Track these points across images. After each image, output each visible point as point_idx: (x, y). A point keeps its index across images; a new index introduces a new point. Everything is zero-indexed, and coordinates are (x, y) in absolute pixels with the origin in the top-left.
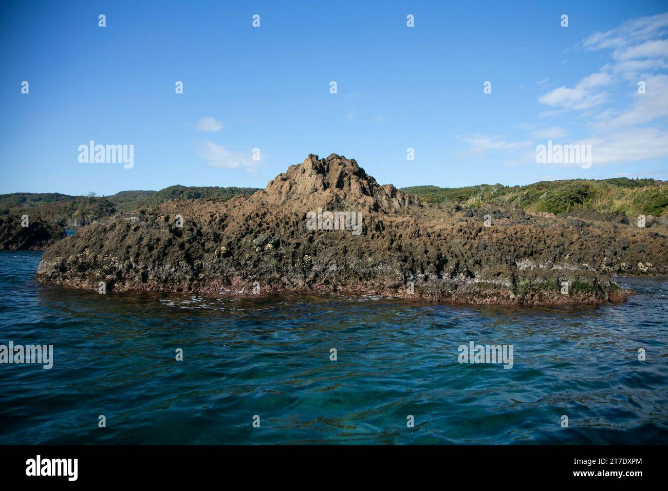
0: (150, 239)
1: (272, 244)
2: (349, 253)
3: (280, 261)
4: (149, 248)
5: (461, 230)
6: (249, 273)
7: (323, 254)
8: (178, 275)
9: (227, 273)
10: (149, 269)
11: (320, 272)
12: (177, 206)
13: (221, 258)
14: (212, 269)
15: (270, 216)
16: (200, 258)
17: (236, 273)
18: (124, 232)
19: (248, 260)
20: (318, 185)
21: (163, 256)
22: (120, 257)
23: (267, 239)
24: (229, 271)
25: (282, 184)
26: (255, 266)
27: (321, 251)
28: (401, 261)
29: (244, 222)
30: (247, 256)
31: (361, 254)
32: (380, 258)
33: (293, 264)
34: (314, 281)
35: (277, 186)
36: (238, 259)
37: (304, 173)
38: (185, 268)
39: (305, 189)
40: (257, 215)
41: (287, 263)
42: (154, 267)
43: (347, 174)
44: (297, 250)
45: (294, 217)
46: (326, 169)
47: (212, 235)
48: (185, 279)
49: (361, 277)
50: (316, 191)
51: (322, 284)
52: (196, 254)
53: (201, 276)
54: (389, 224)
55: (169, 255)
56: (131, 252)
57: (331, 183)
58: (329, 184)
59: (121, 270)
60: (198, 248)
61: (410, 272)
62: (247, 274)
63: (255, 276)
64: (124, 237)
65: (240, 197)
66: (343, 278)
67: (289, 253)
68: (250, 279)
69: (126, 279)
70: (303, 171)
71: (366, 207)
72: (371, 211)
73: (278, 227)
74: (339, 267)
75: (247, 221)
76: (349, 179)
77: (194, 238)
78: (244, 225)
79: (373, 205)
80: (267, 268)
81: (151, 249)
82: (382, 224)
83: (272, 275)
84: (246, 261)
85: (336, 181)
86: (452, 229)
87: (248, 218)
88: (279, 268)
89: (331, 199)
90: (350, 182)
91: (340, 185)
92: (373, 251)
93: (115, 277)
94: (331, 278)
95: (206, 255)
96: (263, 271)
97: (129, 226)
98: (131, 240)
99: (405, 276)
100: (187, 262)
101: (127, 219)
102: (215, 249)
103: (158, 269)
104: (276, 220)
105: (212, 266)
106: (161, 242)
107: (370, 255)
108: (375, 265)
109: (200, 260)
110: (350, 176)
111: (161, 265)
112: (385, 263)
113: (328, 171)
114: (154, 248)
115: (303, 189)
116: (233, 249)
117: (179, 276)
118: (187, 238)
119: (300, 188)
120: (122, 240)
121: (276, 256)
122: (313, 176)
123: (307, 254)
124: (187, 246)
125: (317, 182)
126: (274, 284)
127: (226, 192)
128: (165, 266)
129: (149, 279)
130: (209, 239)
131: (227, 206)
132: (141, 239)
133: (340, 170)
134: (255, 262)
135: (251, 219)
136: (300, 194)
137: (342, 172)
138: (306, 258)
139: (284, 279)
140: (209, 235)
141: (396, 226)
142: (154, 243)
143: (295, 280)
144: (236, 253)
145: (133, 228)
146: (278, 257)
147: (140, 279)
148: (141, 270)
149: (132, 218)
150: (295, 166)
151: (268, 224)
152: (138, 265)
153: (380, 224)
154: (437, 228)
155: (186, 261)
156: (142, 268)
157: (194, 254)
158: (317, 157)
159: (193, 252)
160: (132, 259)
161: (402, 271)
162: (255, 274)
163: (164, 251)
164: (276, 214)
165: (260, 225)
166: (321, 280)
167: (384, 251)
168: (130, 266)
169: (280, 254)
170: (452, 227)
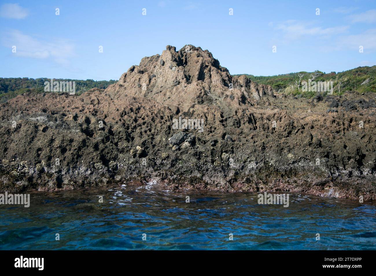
0: (63, 140)
1: (189, 142)
2: (267, 150)
3: (199, 159)
4: (61, 150)
5: (334, 121)
6: (169, 173)
7: (242, 151)
8: (94, 178)
9: (144, 174)
10: (63, 173)
11: (239, 170)
12: (29, 101)
13: (137, 157)
14: (129, 171)
15: (144, 111)
16: (115, 159)
17: (154, 174)
18: (32, 133)
19: (165, 159)
20: (180, 78)
21: (77, 158)
22: (30, 161)
23: (183, 137)
24: (146, 172)
25: (139, 77)
26: (173, 165)
27: (238, 148)
28: (324, 157)
29: (120, 118)
30: (164, 155)
31: (280, 151)
32: (301, 154)
33: (213, 162)
34: (235, 180)
35: (134, 79)
36: (154, 159)
37: (163, 65)
38: (100, 170)
39: (166, 81)
40: (132, 110)
41: (206, 161)
42: (68, 170)
43: (207, 66)
44: (215, 148)
45: (167, 111)
46: (184, 61)
47: (124, 134)
48: (101, 181)
49: (282, 174)
50: (178, 84)
51: (243, 183)
52: (111, 155)
53: (118, 178)
54: (260, 116)
55: (84, 157)
56: (41, 155)
57: (192, 76)
58: (190, 76)
59: (32, 175)
60: (113, 149)
61: (335, 168)
62: (167, 174)
63: (175, 176)
64: (33, 139)
65: (94, 90)
66: (263, 176)
67: (208, 151)
68: (170, 179)
69: (39, 185)
70: (162, 63)
71: (235, 99)
72: (241, 103)
73: (154, 122)
74: (258, 164)
75: (122, 116)
76: (210, 71)
77: (108, 138)
78: (120, 120)
79: (241, 97)
80: (187, 167)
81: (63, 150)
82: (254, 117)
83: (193, 175)
84: (162, 161)
85: (197, 73)
86: (325, 120)
87: (122, 114)
88: (199, 167)
89: (200, 92)
90: (210, 73)
91: (201, 77)
92: (292, 147)
93: (26, 183)
94: (252, 176)
95: (121, 155)
96: (182, 170)
97: (36, 127)
98: (41, 141)
99: (331, 172)
100: (103, 164)
101: (33, 119)
102: (130, 149)
103: (73, 172)
104: (152, 114)
105: (128, 167)
106: (74, 144)
107: (289, 151)
108: (296, 162)
109: (115, 161)
110: (211, 67)
111: (75, 168)
112: (307, 159)
113: (186, 63)
114: (66, 150)
115: (164, 81)
116: (147, 148)
117: (96, 179)
118: (100, 138)
119: (159, 81)
120: (31, 142)
121: (195, 154)
122: (174, 68)
123: (225, 152)
124: (101, 146)
125: (179, 74)
126: (196, 184)
127: (36, 83)
128: (79, 169)
129: (64, 184)
130: (121, 138)
131: (83, 101)
132: (52, 141)
133: (200, 62)
134: (173, 161)
135: (125, 114)
136: (162, 87)
137: (202, 64)
138: (225, 156)
139: (206, 179)
140: (121, 134)
141: (267, 119)
142: (67, 145)
143: (215, 179)
144: (151, 152)
145: (41, 128)
146: (196, 155)
147: (54, 184)
148: (55, 174)
149: (39, 118)
150: (148, 58)
151: (143, 119)
152: (51, 168)
153: (252, 116)
154: (309, 119)
155: (101, 163)
156: (56, 172)
157: (109, 155)
158: (175, 49)
159: (108, 153)
160: (43, 163)
161: (328, 167)
162: (175, 174)
163: (78, 153)
164: (149, 108)
165: (136, 120)
166: (242, 179)
167: (304, 147)
168: (42, 171)
169: (199, 152)
170: (324, 118)
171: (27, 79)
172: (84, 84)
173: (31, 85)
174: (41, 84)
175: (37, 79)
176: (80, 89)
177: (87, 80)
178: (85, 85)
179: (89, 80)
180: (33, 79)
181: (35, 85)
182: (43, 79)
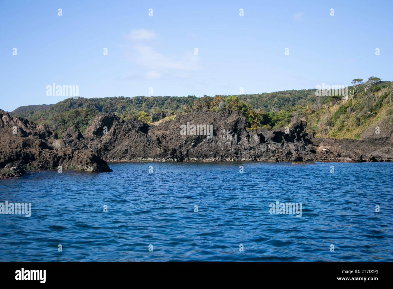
171: (122, 98)
172: (185, 101)
173: (126, 105)
174: (137, 103)
175: (133, 98)
176: (180, 107)
177: (189, 96)
178: (186, 103)
179: (190, 97)
180: (130, 98)
181: (131, 104)
182: (140, 97)
